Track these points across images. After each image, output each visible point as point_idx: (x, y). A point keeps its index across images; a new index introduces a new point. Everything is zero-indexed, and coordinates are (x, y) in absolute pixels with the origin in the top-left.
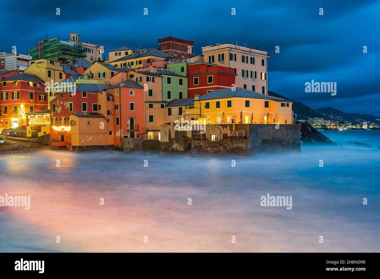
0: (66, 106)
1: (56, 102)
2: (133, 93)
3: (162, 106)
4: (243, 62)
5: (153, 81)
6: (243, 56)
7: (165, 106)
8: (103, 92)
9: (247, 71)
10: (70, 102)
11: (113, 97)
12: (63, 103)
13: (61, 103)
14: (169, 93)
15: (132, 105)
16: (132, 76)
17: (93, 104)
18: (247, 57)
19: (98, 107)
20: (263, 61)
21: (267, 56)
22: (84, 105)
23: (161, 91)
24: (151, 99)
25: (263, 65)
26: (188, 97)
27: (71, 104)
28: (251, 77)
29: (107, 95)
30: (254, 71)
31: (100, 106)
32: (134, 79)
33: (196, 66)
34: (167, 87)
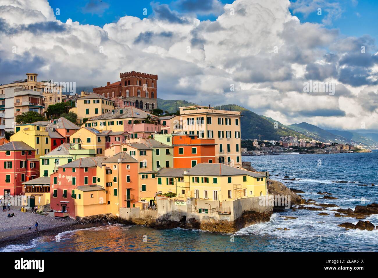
0: (68, 179)
1: (58, 176)
2: (129, 167)
3: (153, 176)
4: (219, 124)
5: (145, 154)
6: (219, 119)
7: (155, 176)
8: (103, 167)
9: (223, 132)
10: (73, 176)
11: (111, 171)
12: (65, 177)
13: (64, 176)
14: (158, 162)
15: (128, 177)
16: (125, 150)
17: (93, 177)
18: (223, 119)
19: (97, 179)
20: (237, 120)
21: (240, 116)
22: (86, 178)
23: (152, 162)
24: (143, 170)
25: (237, 124)
26: (174, 167)
27: (74, 179)
28: (227, 137)
29: (106, 169)
30: (228, 130)
31: (99, 179)
32: (128, 152)
33: (181, 138)
34: (157, 158)
